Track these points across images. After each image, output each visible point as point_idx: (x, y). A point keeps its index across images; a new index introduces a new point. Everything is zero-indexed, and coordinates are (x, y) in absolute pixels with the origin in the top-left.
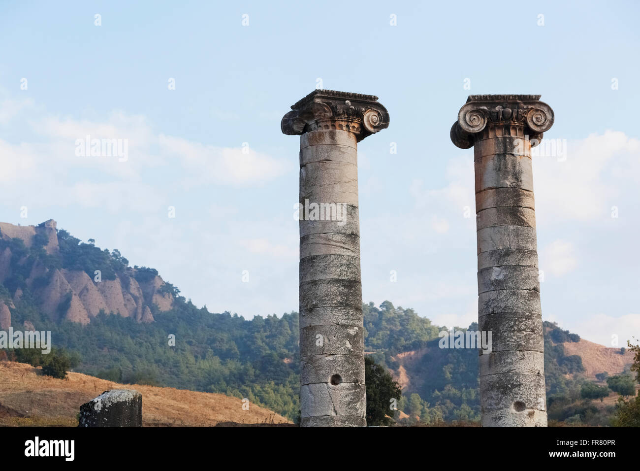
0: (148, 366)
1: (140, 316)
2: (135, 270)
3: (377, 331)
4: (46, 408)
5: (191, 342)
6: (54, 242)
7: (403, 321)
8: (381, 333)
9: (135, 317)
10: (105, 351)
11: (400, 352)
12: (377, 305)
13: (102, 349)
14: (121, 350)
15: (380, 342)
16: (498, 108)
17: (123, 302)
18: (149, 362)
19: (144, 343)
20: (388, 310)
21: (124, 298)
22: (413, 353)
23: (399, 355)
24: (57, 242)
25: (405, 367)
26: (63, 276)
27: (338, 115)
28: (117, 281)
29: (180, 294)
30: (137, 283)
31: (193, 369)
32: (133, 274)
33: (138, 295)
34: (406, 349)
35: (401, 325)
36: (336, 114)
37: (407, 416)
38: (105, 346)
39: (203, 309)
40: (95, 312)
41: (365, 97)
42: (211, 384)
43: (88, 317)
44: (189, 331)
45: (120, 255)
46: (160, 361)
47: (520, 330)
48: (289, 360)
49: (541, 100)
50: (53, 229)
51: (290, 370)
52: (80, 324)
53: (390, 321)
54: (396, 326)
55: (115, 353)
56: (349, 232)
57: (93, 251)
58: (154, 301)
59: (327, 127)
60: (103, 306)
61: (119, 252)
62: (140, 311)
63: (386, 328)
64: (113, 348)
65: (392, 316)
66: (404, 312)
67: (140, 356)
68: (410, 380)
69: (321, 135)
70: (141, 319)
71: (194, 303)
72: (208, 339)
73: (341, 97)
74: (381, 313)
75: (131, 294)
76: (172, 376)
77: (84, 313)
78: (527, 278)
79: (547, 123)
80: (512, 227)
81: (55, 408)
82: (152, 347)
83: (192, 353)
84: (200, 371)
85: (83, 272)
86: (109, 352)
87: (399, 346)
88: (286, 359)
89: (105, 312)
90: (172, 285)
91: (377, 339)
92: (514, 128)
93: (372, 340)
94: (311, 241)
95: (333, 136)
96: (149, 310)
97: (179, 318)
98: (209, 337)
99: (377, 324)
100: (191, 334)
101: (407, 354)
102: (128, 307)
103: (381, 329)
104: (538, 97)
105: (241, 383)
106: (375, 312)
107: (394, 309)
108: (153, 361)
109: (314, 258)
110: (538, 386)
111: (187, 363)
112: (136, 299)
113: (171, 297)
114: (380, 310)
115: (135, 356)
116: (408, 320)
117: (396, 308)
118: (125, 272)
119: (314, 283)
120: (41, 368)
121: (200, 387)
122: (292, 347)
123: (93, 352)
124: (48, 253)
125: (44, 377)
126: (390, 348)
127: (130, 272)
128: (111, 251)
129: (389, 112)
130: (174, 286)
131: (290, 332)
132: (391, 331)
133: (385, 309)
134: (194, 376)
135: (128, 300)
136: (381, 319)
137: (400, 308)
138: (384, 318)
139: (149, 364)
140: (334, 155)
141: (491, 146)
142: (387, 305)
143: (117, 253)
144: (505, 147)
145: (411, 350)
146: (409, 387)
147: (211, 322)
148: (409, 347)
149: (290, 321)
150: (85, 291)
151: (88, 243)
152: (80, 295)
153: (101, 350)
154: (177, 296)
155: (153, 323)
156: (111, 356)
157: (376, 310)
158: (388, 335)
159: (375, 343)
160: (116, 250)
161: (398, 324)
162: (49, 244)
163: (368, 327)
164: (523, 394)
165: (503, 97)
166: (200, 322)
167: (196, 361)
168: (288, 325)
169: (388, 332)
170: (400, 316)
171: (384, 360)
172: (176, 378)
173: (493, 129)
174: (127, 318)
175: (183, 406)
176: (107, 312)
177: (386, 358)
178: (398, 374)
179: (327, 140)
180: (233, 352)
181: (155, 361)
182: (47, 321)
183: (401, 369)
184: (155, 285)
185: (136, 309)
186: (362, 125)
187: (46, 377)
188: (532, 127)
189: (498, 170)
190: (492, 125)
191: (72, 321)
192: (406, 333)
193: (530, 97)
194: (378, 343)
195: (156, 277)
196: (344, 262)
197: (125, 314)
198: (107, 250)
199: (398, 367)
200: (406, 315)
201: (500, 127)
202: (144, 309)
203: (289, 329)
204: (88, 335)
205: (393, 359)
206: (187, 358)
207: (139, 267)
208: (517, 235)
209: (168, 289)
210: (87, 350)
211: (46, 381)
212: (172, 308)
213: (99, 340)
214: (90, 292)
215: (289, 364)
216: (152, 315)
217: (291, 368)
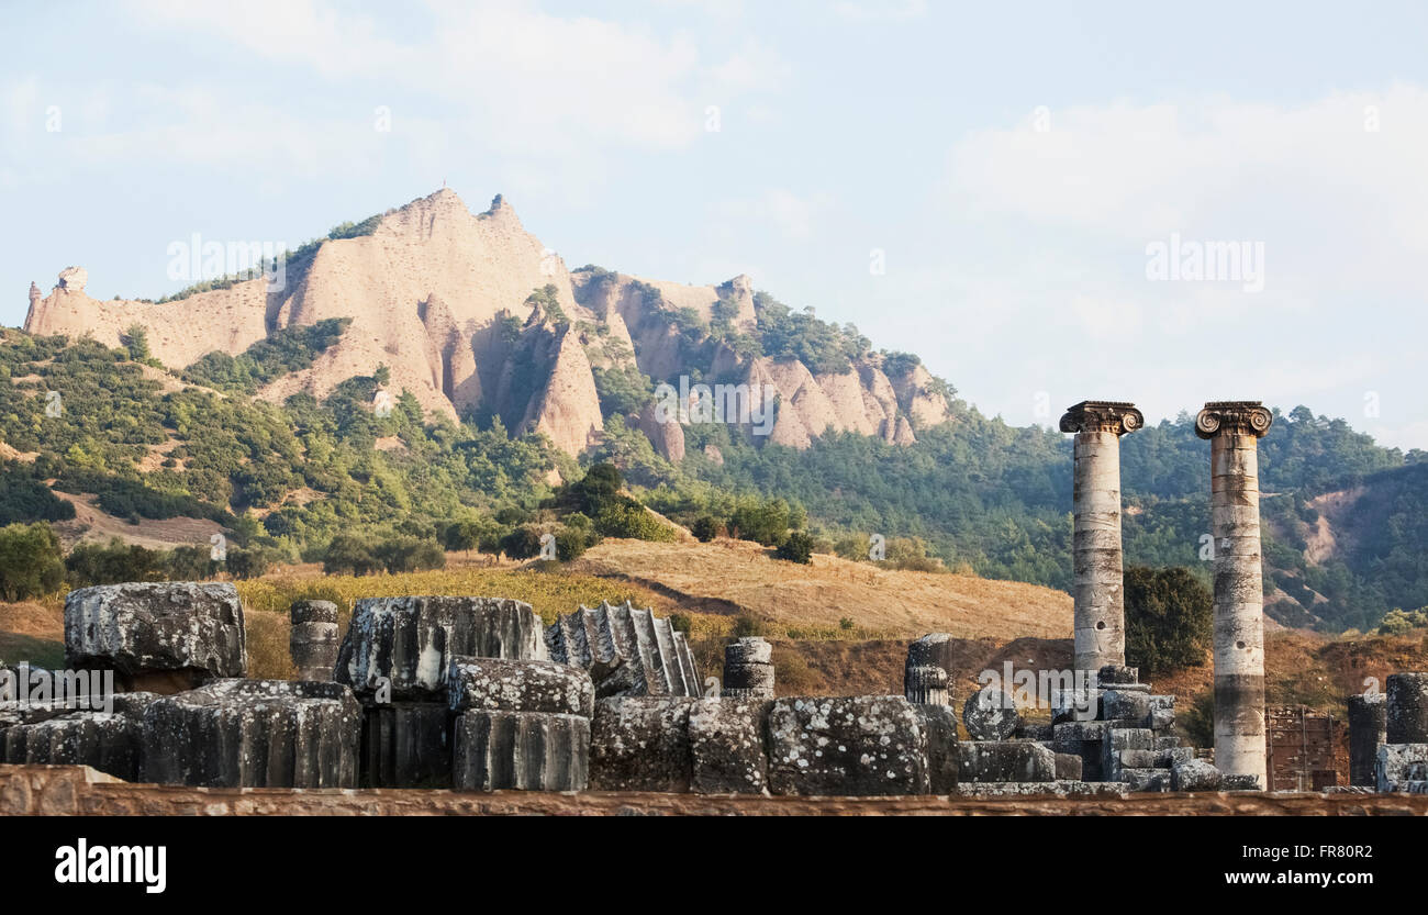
0: (907, 518)
1: (891, 434)
2: (883, 357)
3: (1285, 457)
4: (795, 608)
5: (978, 477)
6: (747, 312)
7: (1328, 439)
8: (1291, 460)
9: (883, 434)
10: (837, 494)
11: (1320, 494)
12: (1285, 414)
13: (833, 490)
14: (863, 492)
15: (1288, 475)
16: (1228, 413)
17: (865, 412)
18: (909, 512)
19: (901, 480)
20: (1302, 422)
21: (865, 404)
22: (1341, 494)
23: (1317, 498)
24: (753, 313)
25: (1328, 517)
26: (763, 369)
27: (1103, 420)
28: (855, 374)
29: (958, 396)
30: (886, 378)
31: (981, 523)
32: (880, 363)
33: (889, 400)
34: (1330, 488)
35: (1325, 446)
36: (1101, 420)
37: (1325, 600)
38: (837, 485)
39: (995, 420)
40: (818, 430)
41: (1124, 404)
42: (1011, 549)
43: (808, 435)
44: (974, 458)
45: (857, 331)
46: (927, 509)
47: (1242, 587)
48: (1135, 510)
49: (1262, 405)
50: (747, 290)
51: (1137, 526)
52: (795, 449)
53: (1306, 440)
54: (1315, 447)
55: (853, 497)
56: (1112, 511)
57: (812, 325)
58: (914, 408)
59: (1095, 430)
60: (831, 418)
61: (855, 327)
62: (892, 424)
63: (1299, 451)
64: (849, 488)
65: (1308, 431)
66: (1330, 424)
67: (894, 501)
68: (1336, 540)
69: (1090, 436)
70: (894, 439)
71: (981, 410)
72: (1005, 471)
73: (1106, 405)
74: (1290, 426)
75: (876, 397)
76: (947, 534)
77: (801, 429)
78: (1249, 546)
79: (1267, 424)
80: (1237, 507)
81: (805, 608)
82: (913, 485)
83: (978, 495)
84: (991, 526)
85: (798, 361)
86: (843, 494)
87: (1318, 485)
88: (1131, 507)
89: (835, 428)
90: (943, 381)
91: (1284, 471)
92: (1241, 428)
93: (1276, 473)
94: (1082, 519)
95: (1099, 437)
96: (907, 423)
97: (956, 435)
98: (1006, 468)
99: (1283, 445)
100: (977, 462)
101: (1331, 495)
102: (872, 418)
103: (1292, 454)
104: (1260, 403)
105: (1058, 548)
106: (1281, 425)
107: (1314, 420)
108: (915, 509)
109: (1085, 532)
110: (1256, 629)
111: (970, 513)
112: (884, 405)
113: (943, 399)
114: (1290, 421)
115: (886, 501)
116: (1336, 438)
117: (1316, 417)
118: (866, 361)
119: (1085, 552)
120: (776, 549)
121: (992, 553)
122: (1143, 485)
123: (817, 495)
124: (740, 332)
125: (780, 562)
126: (1304, 486)
127: (873, 360)
128: (842, 326)
129: (1143, 415)
130: (948, 382)
131: (1140, 460)
132: (1308, 456)
133: (1297, 419)
134: (982, 535)
135: (872, 408)
136: (1290, 436)
137: (1323, 418)
138: (1295, 436)
139: (910, 515)
140: (1099, 452)
141: (1223, 442)
142: (1302, 413)
143: (852, 329)
144: (1234, 443)
145: (1337, 490)
146: (1335, 550)
147: (1009, 443)
148: (1335, 486)
149: (1140, 441)
150: (801, 394)
151: (804, 313)
152: (793, 401)
153: (829, 492)
154: (953, 400)
155: (913, 445)
156: (847, 501)
157: (1282, 421)
158: (1303, 463)
159: (1281, 476)
160: (851, 325)
161: (1319, 445)
162: (740, 315)
163: (1269, 450)
164: (1244, 636)
165: (1232, 403)
166: (991, 443)
167: (986, 509)
168: (1136, 448)
169: (1303, 459)
170: (1322, 432)
171: (1293, 506)
172: (953, 537)
173: (1225, 428)
174: (871, 437)
175: (971, 602)
176: (839, 428)
177: (1296, 503)
178: (1315, 530)
179: (1095, 440)
180: (1045, 493)
181: (918, 508)
182: (740, 445)
183: (1322, 522)
184: (916, 381)
185: (885, 422)
186: (1122, 426)
187: (784, 562)
188: (1255, 427)
189: (1228, 461)
190: (1224, 425)
191: (782, 444)
192: (1332, 461)
193: (1254, 403)
194: (1285, 478)
195: (918, 369)
196: (1107, 535)
197: (868, 430)
198: (834, 325)
199: (1316, 518)
200: (1332, 429)
201: (1230, 427)
202: (898, 421)
203: (1137, 454)
204: (808, 466)
205: (1309, 505)
206: (970, 505)
207: (889, 352)
208: (1242, 513)
209: (938, 387)
210: (807, 491)
211: (785, 568)
212: (944, 419)
213: (826, 474)
214: (809, 395)
215: (1136, 516)
216: (911, 432)
217: (1139, 522)
